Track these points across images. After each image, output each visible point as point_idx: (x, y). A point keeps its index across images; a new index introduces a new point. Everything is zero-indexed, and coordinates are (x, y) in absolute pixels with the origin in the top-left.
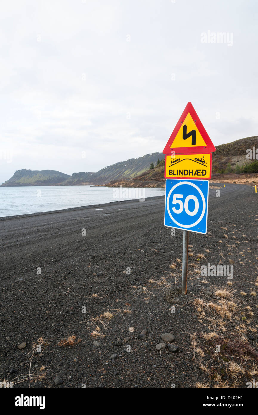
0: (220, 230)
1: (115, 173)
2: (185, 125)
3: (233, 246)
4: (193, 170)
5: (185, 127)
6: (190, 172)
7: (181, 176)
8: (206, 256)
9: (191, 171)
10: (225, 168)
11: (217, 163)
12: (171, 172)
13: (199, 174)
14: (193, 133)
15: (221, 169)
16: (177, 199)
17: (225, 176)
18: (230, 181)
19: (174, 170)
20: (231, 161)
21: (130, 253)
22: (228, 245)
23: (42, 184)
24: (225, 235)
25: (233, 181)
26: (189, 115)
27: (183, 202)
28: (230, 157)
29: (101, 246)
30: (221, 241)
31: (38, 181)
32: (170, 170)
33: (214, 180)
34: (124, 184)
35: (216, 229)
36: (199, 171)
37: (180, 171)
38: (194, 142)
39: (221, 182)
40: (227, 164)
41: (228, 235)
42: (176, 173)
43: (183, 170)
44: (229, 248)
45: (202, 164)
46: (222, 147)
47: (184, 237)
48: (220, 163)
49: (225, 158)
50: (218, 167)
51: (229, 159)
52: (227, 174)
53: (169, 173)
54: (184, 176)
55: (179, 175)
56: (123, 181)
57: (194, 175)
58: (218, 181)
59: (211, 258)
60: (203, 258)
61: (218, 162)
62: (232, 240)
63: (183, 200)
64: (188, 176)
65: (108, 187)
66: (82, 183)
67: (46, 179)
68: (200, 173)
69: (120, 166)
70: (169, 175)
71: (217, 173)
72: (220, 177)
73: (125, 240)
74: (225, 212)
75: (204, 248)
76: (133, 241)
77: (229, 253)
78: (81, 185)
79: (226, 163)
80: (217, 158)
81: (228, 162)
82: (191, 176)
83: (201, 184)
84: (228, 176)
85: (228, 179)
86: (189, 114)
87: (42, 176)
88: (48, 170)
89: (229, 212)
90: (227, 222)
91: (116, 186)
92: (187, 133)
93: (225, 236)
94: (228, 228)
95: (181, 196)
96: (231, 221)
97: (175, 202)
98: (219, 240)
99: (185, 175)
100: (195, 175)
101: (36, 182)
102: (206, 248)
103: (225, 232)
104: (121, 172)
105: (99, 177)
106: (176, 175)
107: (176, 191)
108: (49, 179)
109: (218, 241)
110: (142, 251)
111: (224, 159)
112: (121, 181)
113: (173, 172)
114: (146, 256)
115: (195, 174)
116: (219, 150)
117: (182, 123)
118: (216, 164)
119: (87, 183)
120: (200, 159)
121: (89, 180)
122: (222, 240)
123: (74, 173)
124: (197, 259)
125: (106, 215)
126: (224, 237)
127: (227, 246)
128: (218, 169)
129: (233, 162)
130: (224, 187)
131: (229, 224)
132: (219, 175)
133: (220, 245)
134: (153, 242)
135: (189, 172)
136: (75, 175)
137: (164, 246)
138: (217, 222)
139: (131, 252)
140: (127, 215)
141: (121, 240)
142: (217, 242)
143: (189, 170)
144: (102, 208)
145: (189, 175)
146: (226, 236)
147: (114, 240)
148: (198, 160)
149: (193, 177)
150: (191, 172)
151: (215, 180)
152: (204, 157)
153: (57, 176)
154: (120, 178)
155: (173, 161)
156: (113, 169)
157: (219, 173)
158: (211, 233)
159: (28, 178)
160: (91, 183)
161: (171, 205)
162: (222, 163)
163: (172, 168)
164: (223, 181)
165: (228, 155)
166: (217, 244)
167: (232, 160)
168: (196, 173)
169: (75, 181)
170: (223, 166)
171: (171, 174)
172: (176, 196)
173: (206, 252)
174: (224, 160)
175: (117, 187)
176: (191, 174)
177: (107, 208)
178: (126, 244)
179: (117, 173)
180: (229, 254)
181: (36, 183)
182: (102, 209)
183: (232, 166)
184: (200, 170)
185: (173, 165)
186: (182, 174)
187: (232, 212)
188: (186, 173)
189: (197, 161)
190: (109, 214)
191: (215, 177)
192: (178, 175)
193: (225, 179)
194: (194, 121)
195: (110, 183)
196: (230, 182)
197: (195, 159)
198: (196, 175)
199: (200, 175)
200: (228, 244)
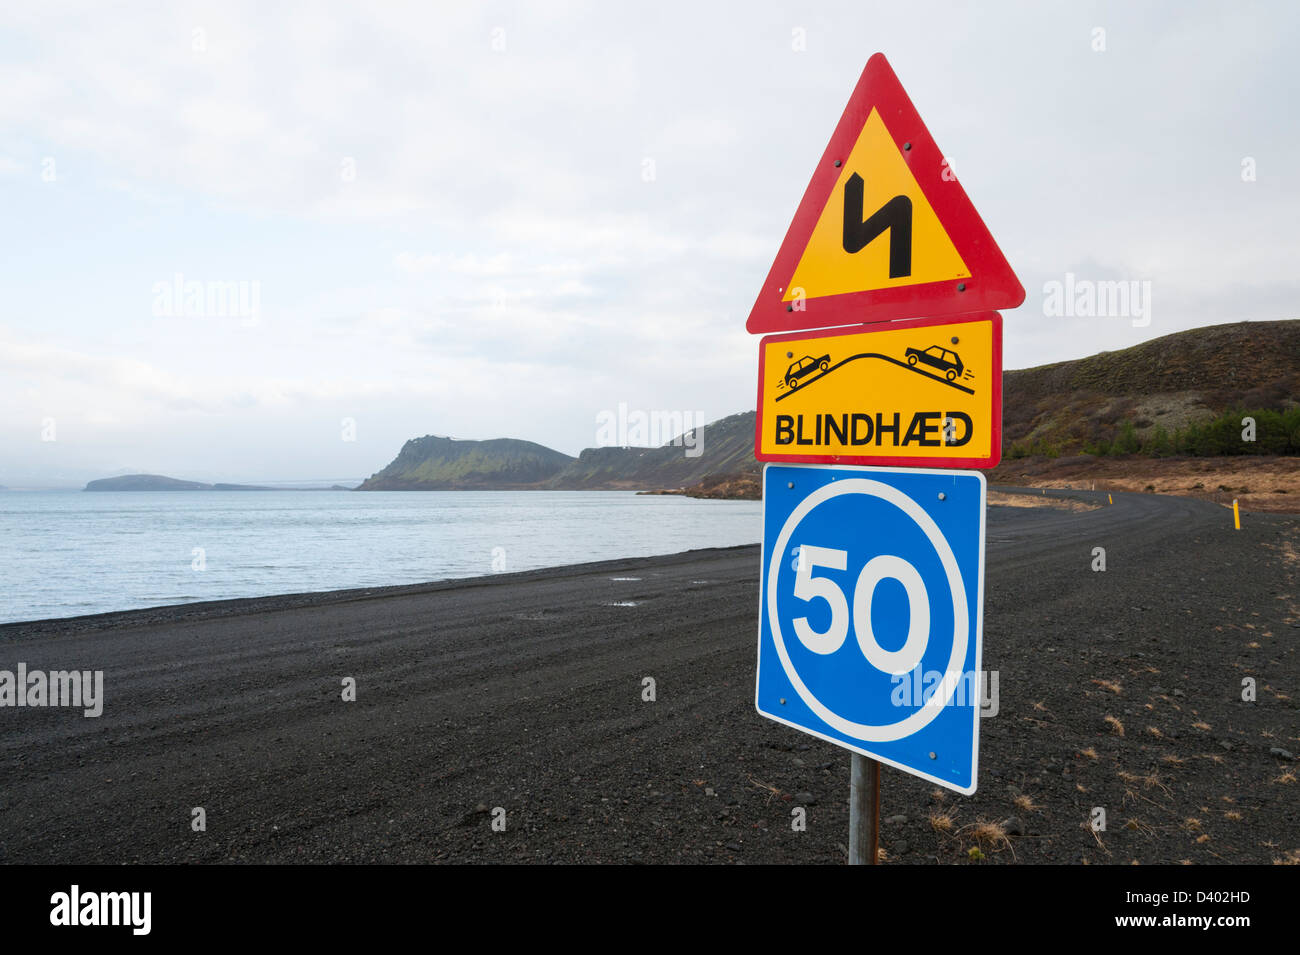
0: (1088, 693)
1: (720, 451)
2: (855, 173)
3: (1148, 780)
4: (897, 416)
5: (855, 187)
6: (881, 429)
7: (835, 447)
8: (1014, 832)
9: (888, 421)
10: (1110, 436)
11: (1082, 419)
12: (788, 429)
13: (929, 436)
14: (897, 214)
15: (1096, 439)
16: (818, 572)
17: (1114, 465)
18: (1130, 484)
19: (800, 418)
20: (1135, 413)
21: (650, 803)
22: (1127, 775)
23: (485, 484)
24: (1110, 719)
25: (1142, 483)
26: (875, 120)
27: (849, 590)
28: (1130, 398)
29: (531, 758)
30: (1091, 752)
31: (471, 475)
32: (780, 418)
33: (1071, 477)
34: (749, 489)
35: (1070, 685)
36: (929, 422)
37: (830, 419)
38: (900, 263)
39: (1098, 486)
40: (1118, 424)
41: (1127, 721)
42: (809, 432)
43: (845, 417)
44: (1129, 793)
45: (948, 382)
46: (1099, 362)
47: (853, 789)
48: (1093, 420)
49: (1109, 400)
50: (1086, 433)
51: (1127, 405)
52: (1120, 457)
53: (778, 436)
54: (851, 450)
55: (827, 442)
56: (746, 479)
57: (905, 443)
58: (1087, 482)
59: (1038, 845)
60: (1000, 842)
61: (1083, 415)
62: (1143, 747)
63: (847, 582)
64: (869, 449)
65: (696, 497)
66: (612, 483)
67: (498, 469)
68: (935, 429)
69: (736, 427)
70: (779, 441)
71: (1081, 455)
72: (1096, 469)
73: (655, 727)
74: (1113, 605)
75: (1009, 787)
76: (684, 736)
77: (1132, 821)
78: (608, 488)
79: (1117, 419)
80: (1080, 402)
81: (1124, 418)
82: (887, 447)
83: (941, 496)
84: (1126, 464)
85: (1124, 474)
86: (874, 115)
87: (486, 457)
88: (503, 440)
89: (1131, 610)
90: (1122, 655)
91: (721, 494)
92: (866, 216)
93: (1110, 723)
94: (1123, 685)
95: (838, 559)
96: (1140, 649)
97: (806, 588)
98: (1081, 745)
99: (855, 442)
100: (911, 442)
101: (466, 477)
102: (1019, 785)
103: (1112, 704)
104: (740, 448)
105: (666, 463)
106: (809, 442)
107: (812, 532)
108: (506, 467)
109: (1076, 748)
110: (709, 791)
111: (1107, 405)
112: (740, 477)
113: (795, 429)
114: (722, 819)
115: (910, 437)
116: (1086, 374)
117: (841, 165)
118: (1077, 423)
119: (628, 484)
120: (936, 354)
121: (635, 473)
122: (1098, 747)
123: (587, 450)
124: (969, 846)
125: (630, 604)
126: (1108, 729)
127: (1122, 780)
128: (1086, 441)
129: (1142, 417)
130: (1106, 504)
131: (1129, 665)
132: (1091, 463)
133: (1084, 773)
134: (774, 747)
135: (877, 428)
136: (589, 455)
137: (817, 770)
138: (1075, 652)
139: (656, 793)
140: (707, 610)
141: (631, 731)
142: (1071, 755)
143: (879, 416)
144: (637, 573)
145: (879, 442)
146: (1117, 723)
147: (602, 726)
148: (923, 357)
149: (901, 451)
150: (888, 429)
151: (1075, 479)
152: (955, 341)
153: (531, 460)
154: (739, 467)
155: (796, 369)
156: (715, 436)
157: (1091, 453)
158: (1044, 706)
159: (442, 464)
160: (641, 483)
161: (790, 607)
162: (1101, 420)
163: (792, 407)
164: (1104, 481)
165: (1121, 390)
166: (1072, 766)
167: (1139, 409)
168: (917, 431)
169: (587, 475)
170: (1102, 431)
171: (784, 435)
172: (809, 557)
173: (1017, 809)
174: (1107, 409)
175: (724, 498)
176: (887, 437)
177: (656, 574)
178: (647, 752)
179: (729, 452)
180: (1132, 827)
181: (467, 481)
182: (636, 577)
183: (1136, 432)
184: (937, 415)
185: (795, 389)
186: (843, 441)
187: (1143, 610)
188: (862, 429)
189: (920, 365)
190: (646, 602)
191: (1075, 468)
192: (818, 442)
193: (1112, 477)
194: (900, 145)
195: (702, 485)
196: (1131, 486)
197: (910, 351)
198: (914, 444)
199: (937, 443)
200: (1126, 767)
